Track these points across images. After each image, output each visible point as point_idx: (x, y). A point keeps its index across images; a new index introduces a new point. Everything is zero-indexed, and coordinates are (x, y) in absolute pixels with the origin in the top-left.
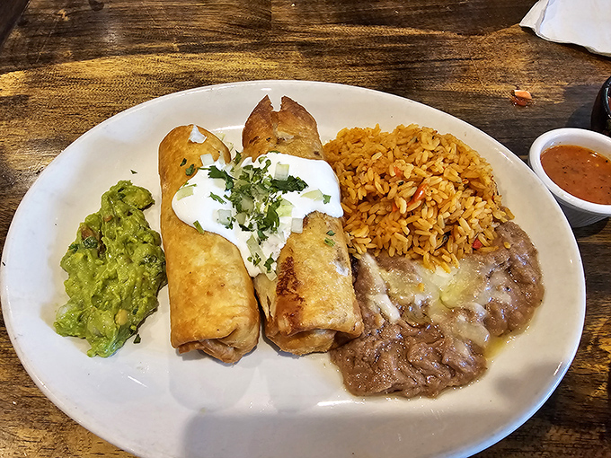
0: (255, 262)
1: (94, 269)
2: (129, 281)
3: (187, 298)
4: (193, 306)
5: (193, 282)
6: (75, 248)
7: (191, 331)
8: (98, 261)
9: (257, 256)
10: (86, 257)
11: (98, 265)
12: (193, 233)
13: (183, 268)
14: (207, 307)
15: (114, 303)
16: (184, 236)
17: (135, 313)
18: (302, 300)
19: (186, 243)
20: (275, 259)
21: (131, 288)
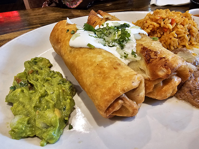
0: (125, 57)
1: (29, 96)
2: (55, 92)
3: (103, 76)
4: (109, 77)
5: (102, 67)
6: (14, 88)
7: (116, 90)
8: (31, 91)
9: (125, 54)
10: (23, 91)
11: (32, 93)
12: (88, 50)
13: (91, 65)
14: (118, 75)
15: (51, 105)
16: (84, 53)
17: (64, 109)
18: (164, 58)
19: (87, 55)
20: (135, 51)
21: (58, 96)
